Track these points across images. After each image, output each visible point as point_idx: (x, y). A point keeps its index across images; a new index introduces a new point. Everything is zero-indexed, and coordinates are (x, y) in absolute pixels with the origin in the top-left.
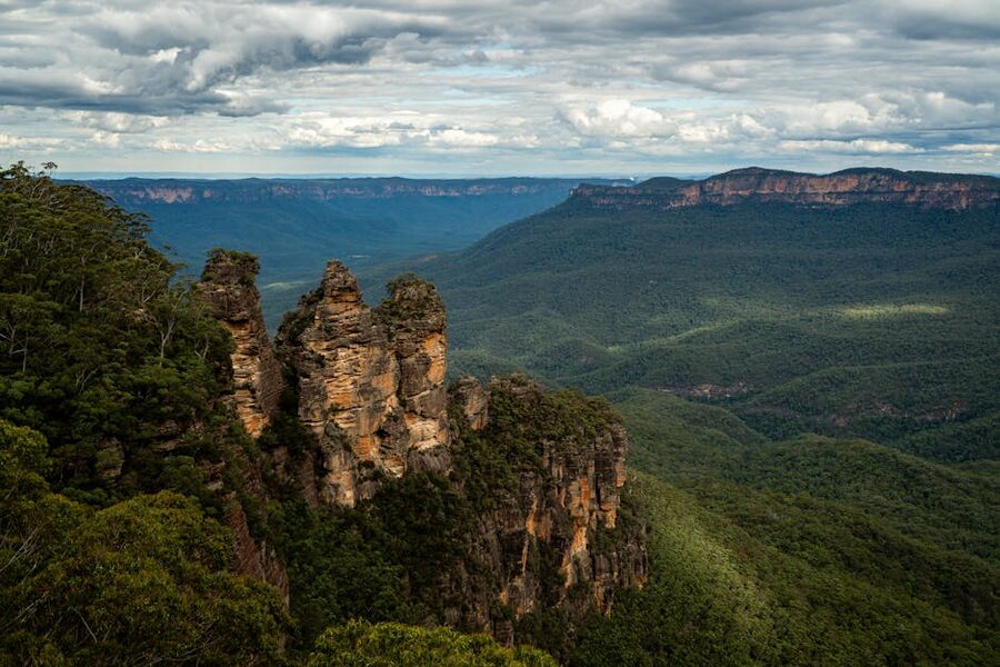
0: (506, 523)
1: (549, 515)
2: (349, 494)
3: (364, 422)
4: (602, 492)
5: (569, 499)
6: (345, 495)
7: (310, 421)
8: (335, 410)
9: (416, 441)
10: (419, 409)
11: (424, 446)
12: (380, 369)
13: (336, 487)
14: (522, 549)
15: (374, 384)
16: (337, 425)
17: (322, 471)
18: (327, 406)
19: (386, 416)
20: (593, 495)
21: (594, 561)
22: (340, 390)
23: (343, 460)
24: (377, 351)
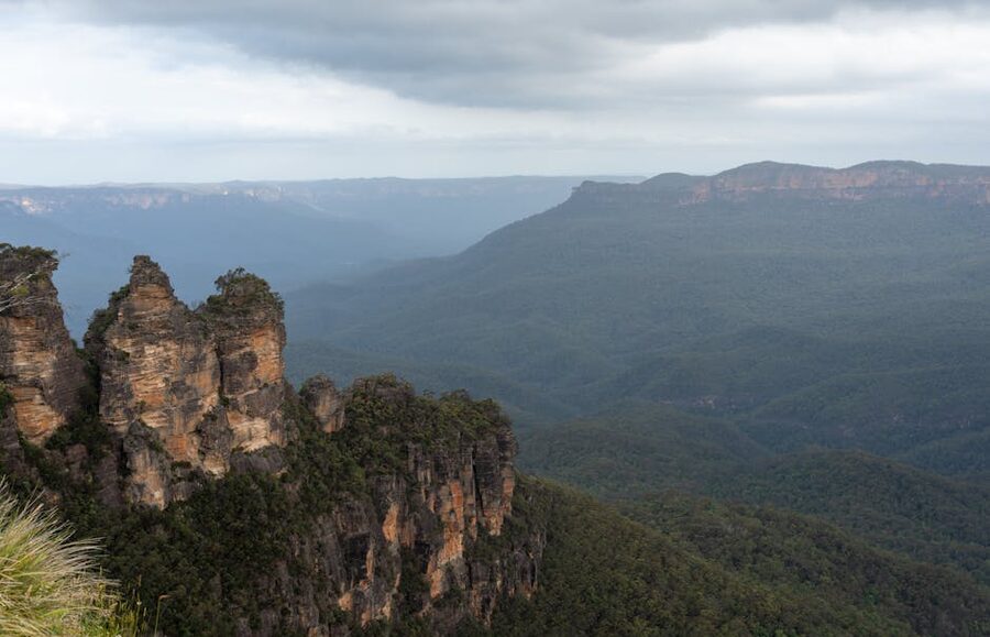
0: (350, 526)
1: (412, 520)
2: (158, 494)
3: (178, 421)
4: (484, 497)
5: (438, 504)
6: (153, 496)
7: (113, 420)
8: (142, 408)
9: (242, 441)
10: (244, 408)
11: (253, 446)
12: (196, 367)
13: (141, 487)
14: (366, 553)
15: (188, 382)
16: (144, 424)
17: (125, 470)
18: (132, 404)
19: (204, 415)
20: (471, 500)
21: (470, 569)
22: (149, 389)
23: (148, 459)
24: (191, 348)
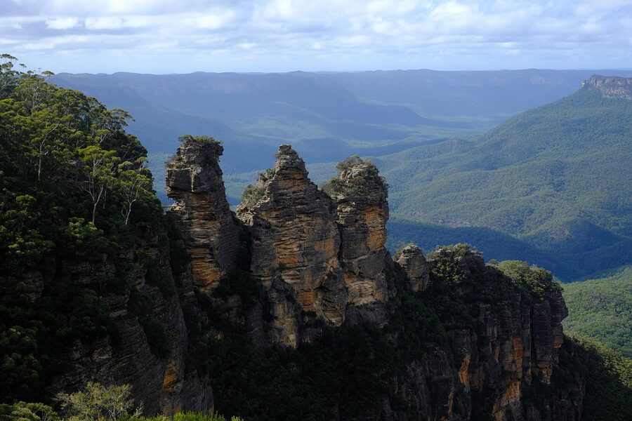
0: (435, 371)
1: (481, 368)
2: (292, 337)
3: (308, 279)
4: (538, 351)
5: (502, 357)
6: (288, 338)
7: (260, 276)
8: (282, 268)
9: (354, 297)
10: (357, 270)
11: (363, 301)
12: (323, 236)
13: (280, 330)
14: (448, 394)
15: (316, 248)
16: (283, 280)
17: (269, 317)
18: (275, 264)
19: (327, 275)
20: (528, 354)
21: (525, 411)
22: (287, 252)
23: (286, 309)
24: (319, 220)
